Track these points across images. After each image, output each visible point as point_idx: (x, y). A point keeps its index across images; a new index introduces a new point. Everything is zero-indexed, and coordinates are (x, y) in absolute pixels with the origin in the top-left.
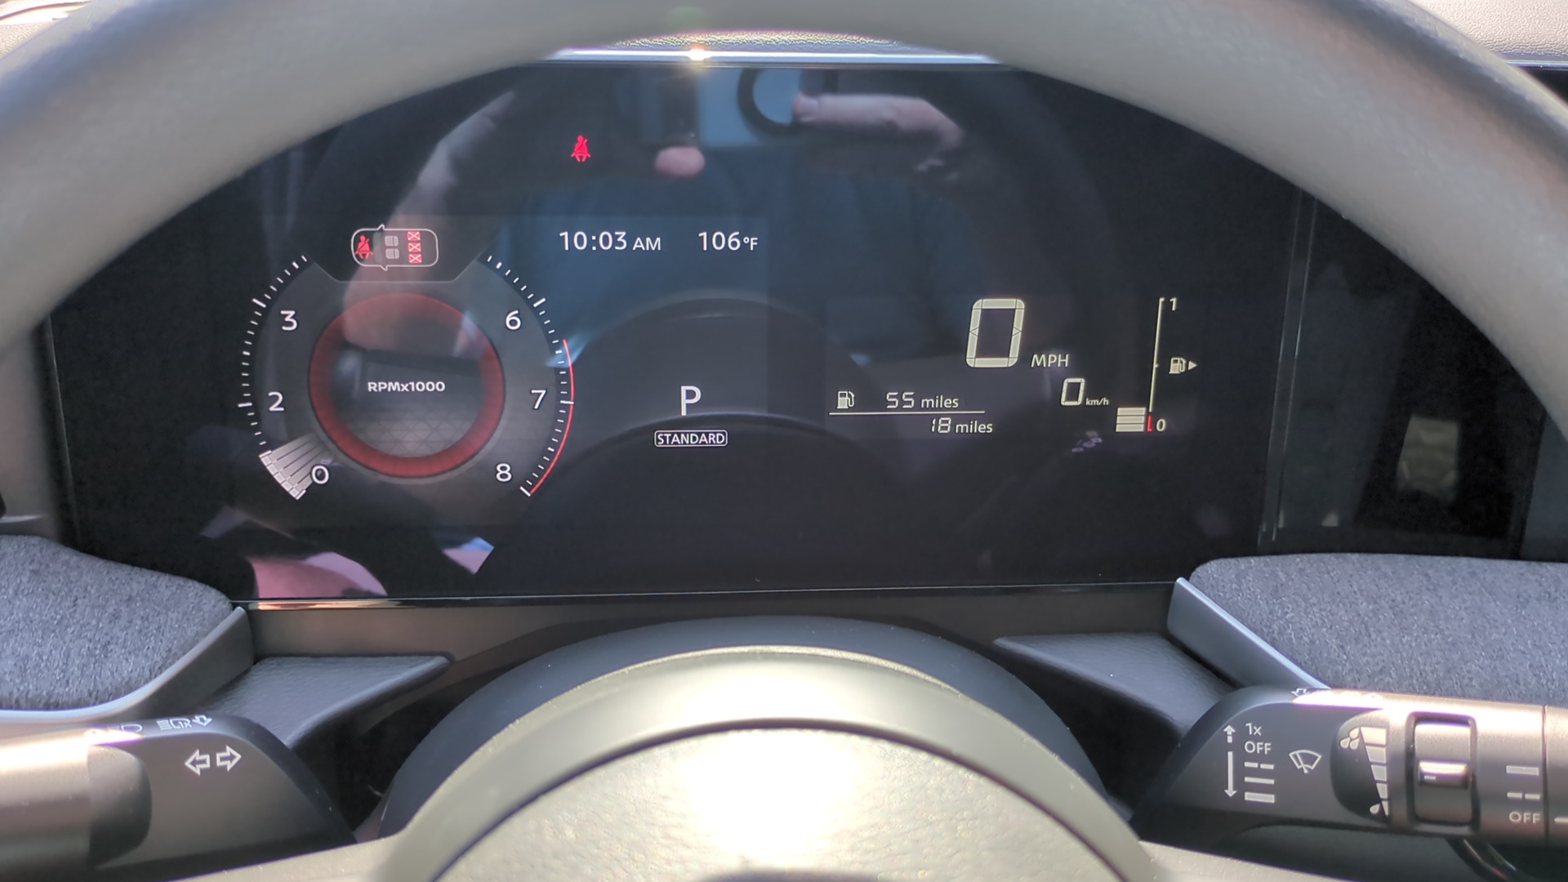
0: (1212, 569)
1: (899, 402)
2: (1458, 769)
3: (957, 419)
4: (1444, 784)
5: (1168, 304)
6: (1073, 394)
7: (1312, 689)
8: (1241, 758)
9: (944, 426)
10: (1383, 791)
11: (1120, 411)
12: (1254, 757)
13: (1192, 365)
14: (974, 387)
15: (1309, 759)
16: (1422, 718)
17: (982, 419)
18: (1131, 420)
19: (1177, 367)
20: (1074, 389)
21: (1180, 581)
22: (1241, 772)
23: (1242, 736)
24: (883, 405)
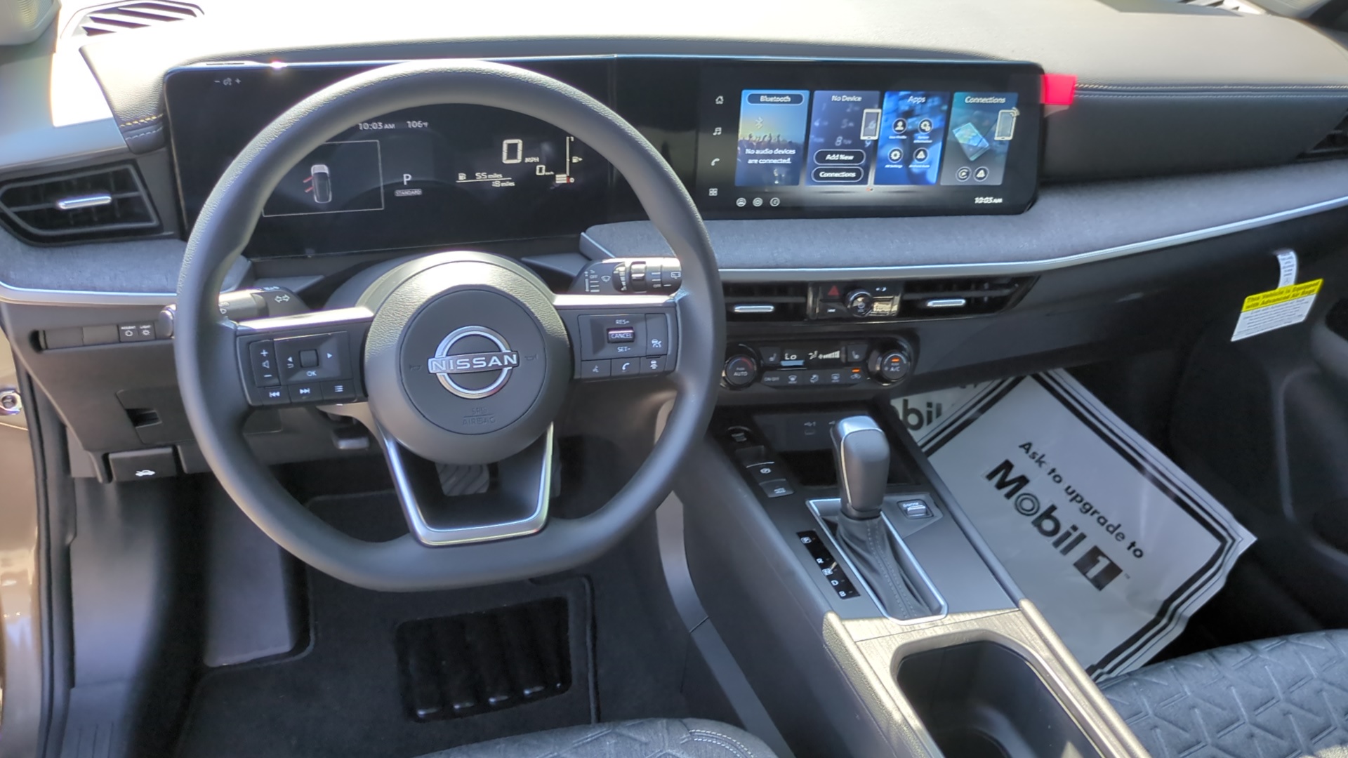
0: (592, 229)
1: (481, 177)
2: (642, 275)
3: (502, 181)
4: (638, 280)
5: (570, 139)
6: (541, 170)
7: (611, 258)
8: (590, 280)
9: (496, 184)
10: (624, 283)
11: (557, 176)
12: (593, 280)
13: (580, 159)
14: (506, 170)
15: (607, 278)
16: (634, 263)
17: (510, 181)
18: (561, 179)
19: (575, 160)
20: (541, 169)
21: (583, 234)
22: (590, 284)
23: (590, 274)
24: (475, 177)
